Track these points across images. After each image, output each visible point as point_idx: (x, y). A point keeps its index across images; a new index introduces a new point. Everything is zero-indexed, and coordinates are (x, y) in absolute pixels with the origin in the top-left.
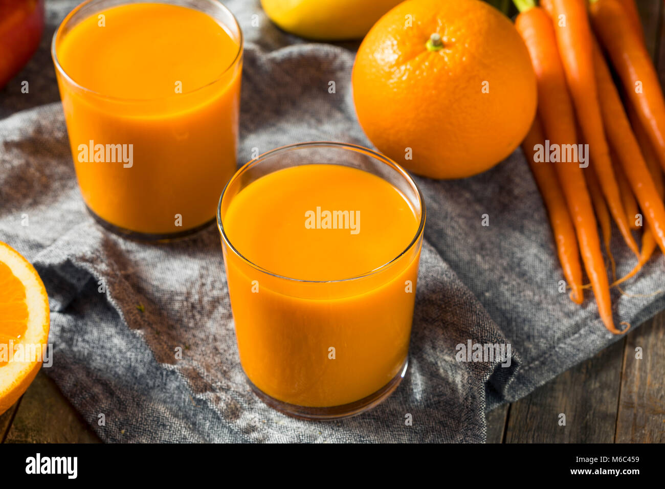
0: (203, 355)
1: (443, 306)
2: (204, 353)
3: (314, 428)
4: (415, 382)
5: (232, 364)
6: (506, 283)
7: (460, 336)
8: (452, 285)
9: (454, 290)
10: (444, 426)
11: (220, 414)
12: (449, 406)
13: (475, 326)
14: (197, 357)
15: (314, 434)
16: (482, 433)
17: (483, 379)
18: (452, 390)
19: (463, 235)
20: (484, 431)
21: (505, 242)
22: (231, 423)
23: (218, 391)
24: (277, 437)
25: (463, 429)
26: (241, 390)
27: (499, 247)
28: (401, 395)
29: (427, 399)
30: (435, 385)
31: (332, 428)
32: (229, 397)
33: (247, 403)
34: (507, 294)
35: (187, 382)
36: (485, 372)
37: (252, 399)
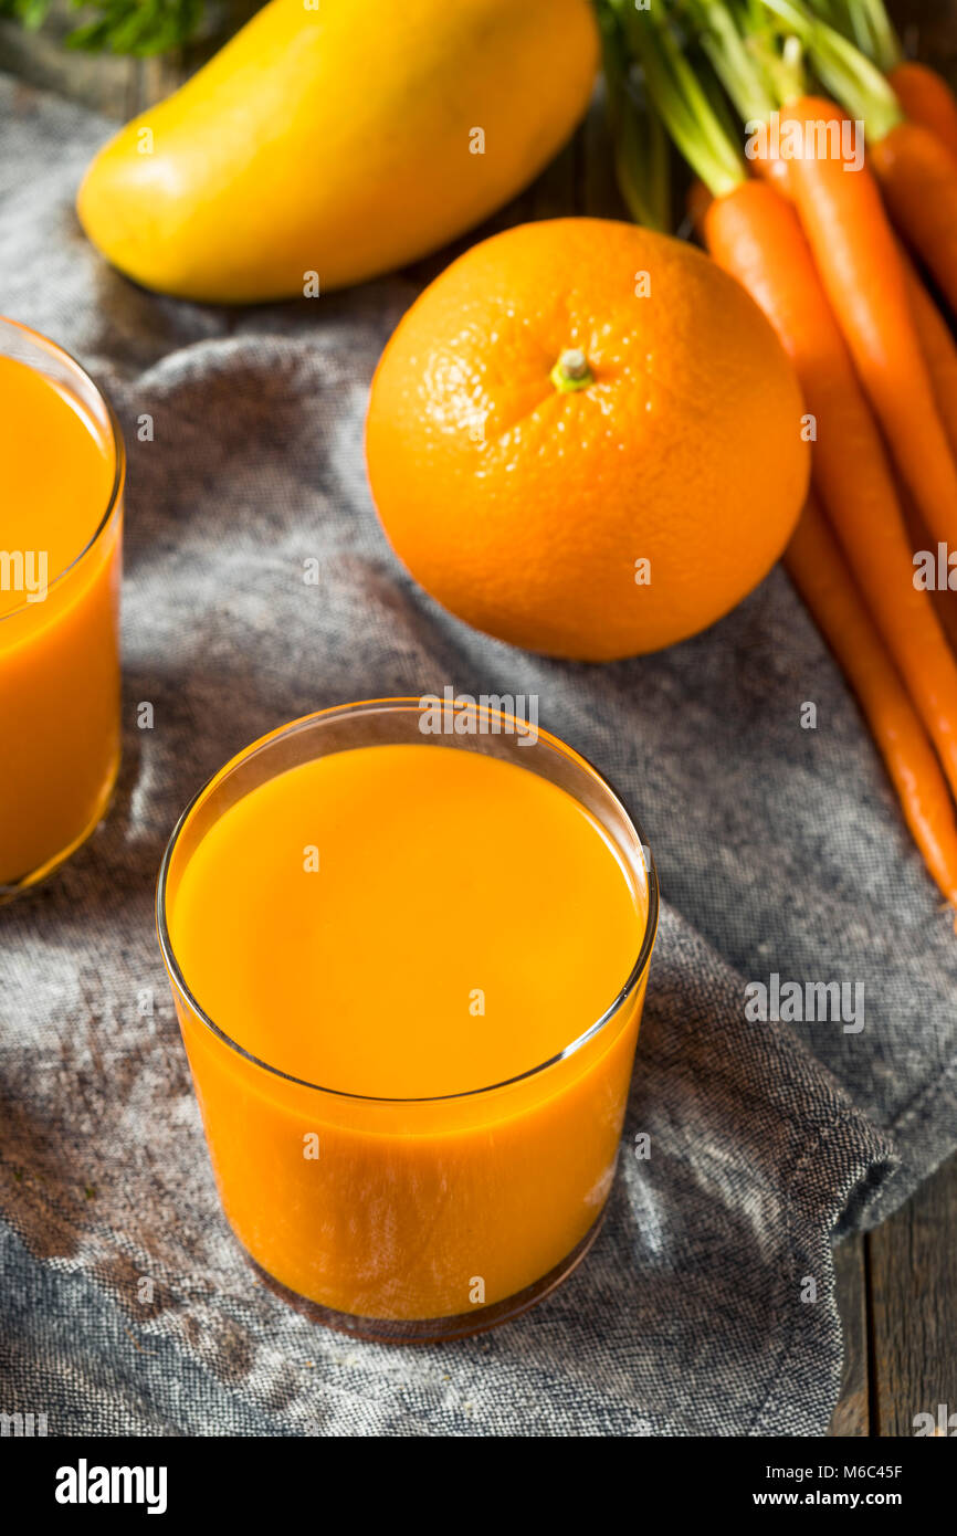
0: (132, 1208)
1: (690, 1030)
2: (133, 1200)
3: (430, 1362)
4: (640, 1207)
5: (202, 1217)
6: (801, 914)
7: (746, 1107)
8: (700, 972)
9: (710, 988)
10: (732, 1319)
11: (208, 1368)
12: (735, 1267)
13: (781, 1086)
14: (120, 1216)
15: (434, 1381)
16: (832, 1341)
17: (826, 1223)
18: (738, 1228)
19: (681, 802)
20: (837, 1337)
21: (776, 798)
22: (236, 1387)
23: (187, 1302)
24: (350, 1407)
25: (780, 1325)
26: (238, 1289)
27: (765, 814)
28: (613, 1244)
29: (677, 1249)
30: (689, 1214)
31: (472, 1360)
32: (216, 1313)
33: (262, 1322)
34: (810, 942)
35: (116, 1299)
36: (827, 1208)
37: (271, 1306)
